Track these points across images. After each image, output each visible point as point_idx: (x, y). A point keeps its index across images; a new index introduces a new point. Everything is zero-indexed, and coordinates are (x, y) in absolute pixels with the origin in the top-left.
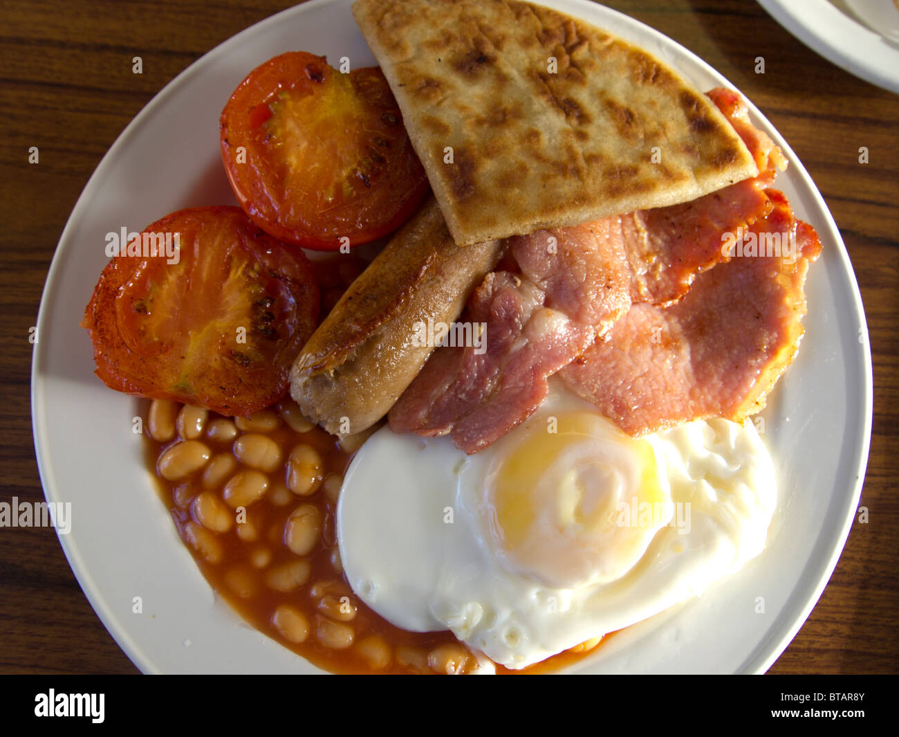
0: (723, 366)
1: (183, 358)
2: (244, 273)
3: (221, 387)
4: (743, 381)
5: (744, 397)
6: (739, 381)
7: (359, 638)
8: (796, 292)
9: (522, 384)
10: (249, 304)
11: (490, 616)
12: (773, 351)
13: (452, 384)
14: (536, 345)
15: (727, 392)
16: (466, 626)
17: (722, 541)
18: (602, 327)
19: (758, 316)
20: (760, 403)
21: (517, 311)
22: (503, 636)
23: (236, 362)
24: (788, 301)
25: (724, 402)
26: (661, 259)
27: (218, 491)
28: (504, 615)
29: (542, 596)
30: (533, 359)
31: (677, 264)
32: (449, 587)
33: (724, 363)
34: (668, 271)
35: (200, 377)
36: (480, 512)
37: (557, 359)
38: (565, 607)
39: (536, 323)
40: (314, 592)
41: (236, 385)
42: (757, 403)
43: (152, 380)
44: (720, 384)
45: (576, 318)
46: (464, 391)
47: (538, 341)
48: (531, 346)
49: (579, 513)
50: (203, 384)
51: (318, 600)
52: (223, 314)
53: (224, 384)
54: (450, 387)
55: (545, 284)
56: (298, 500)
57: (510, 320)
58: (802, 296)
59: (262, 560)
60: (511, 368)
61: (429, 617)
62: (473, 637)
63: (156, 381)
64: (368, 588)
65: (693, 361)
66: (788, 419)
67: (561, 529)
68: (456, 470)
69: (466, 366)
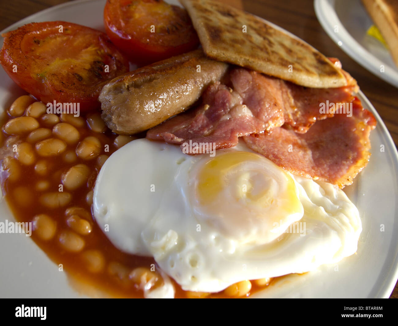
0: (329, 162)
1: (48, 65)
2: (96, 50)
3: (62, 83)
4: (340, 170)
5: (342, 176)
6: (338, 169)
7: (87, 248)
8: (365, 139)
9: (224, 135)
10: (93, 61)
11: (181, 245)
12: (355, 160)
13: (186, 127)
14: (235, 119)
15: (332, 173)
16: (163, 248)
17: (333, 235)
18: (269, 125)
19: (347, 145)
20: (350, 180)
21: (228, 101)
22: (187, 259)
23: (75, 77)
24: (361, 141)
25: (330, 175)
26: (299, 110)
27: (33, 145)
28: (191, 245)
29: (218, 239)
30: (232, 125)
31: (307, 114)
32: (158, 223)
33: (330, 161)
34: (303, 115)
35: (53, 74)
36: (188, 183)
37: (245, 129)
38: (232, 251)
39: (237, 109)
40: (68, 212)
41: (70, 84)
42: (348, 180)
43: (26, 67)
44: (328, 169)
45: (257, 115)
46: (192, 130)
47: (237, 117)
48: (232, 119)
49: (249, 195)
50: (53, 78)
51: (69, 216)
52: (77, 59)
53: (64, 82)
54: (185, 127)
55: (244, 95)
56: (79, 161)
57: (224, 105)
58: (369, 140)
59: (43, 185)
60: (220, 126)
61: (139, 240)
62: (165, 259)
63: (28, 68)
64: (105, 212)
65: (313, 157)
66: (364, 195)
67: (237, 199)
68: (179, 163)
69: (196, 121)
